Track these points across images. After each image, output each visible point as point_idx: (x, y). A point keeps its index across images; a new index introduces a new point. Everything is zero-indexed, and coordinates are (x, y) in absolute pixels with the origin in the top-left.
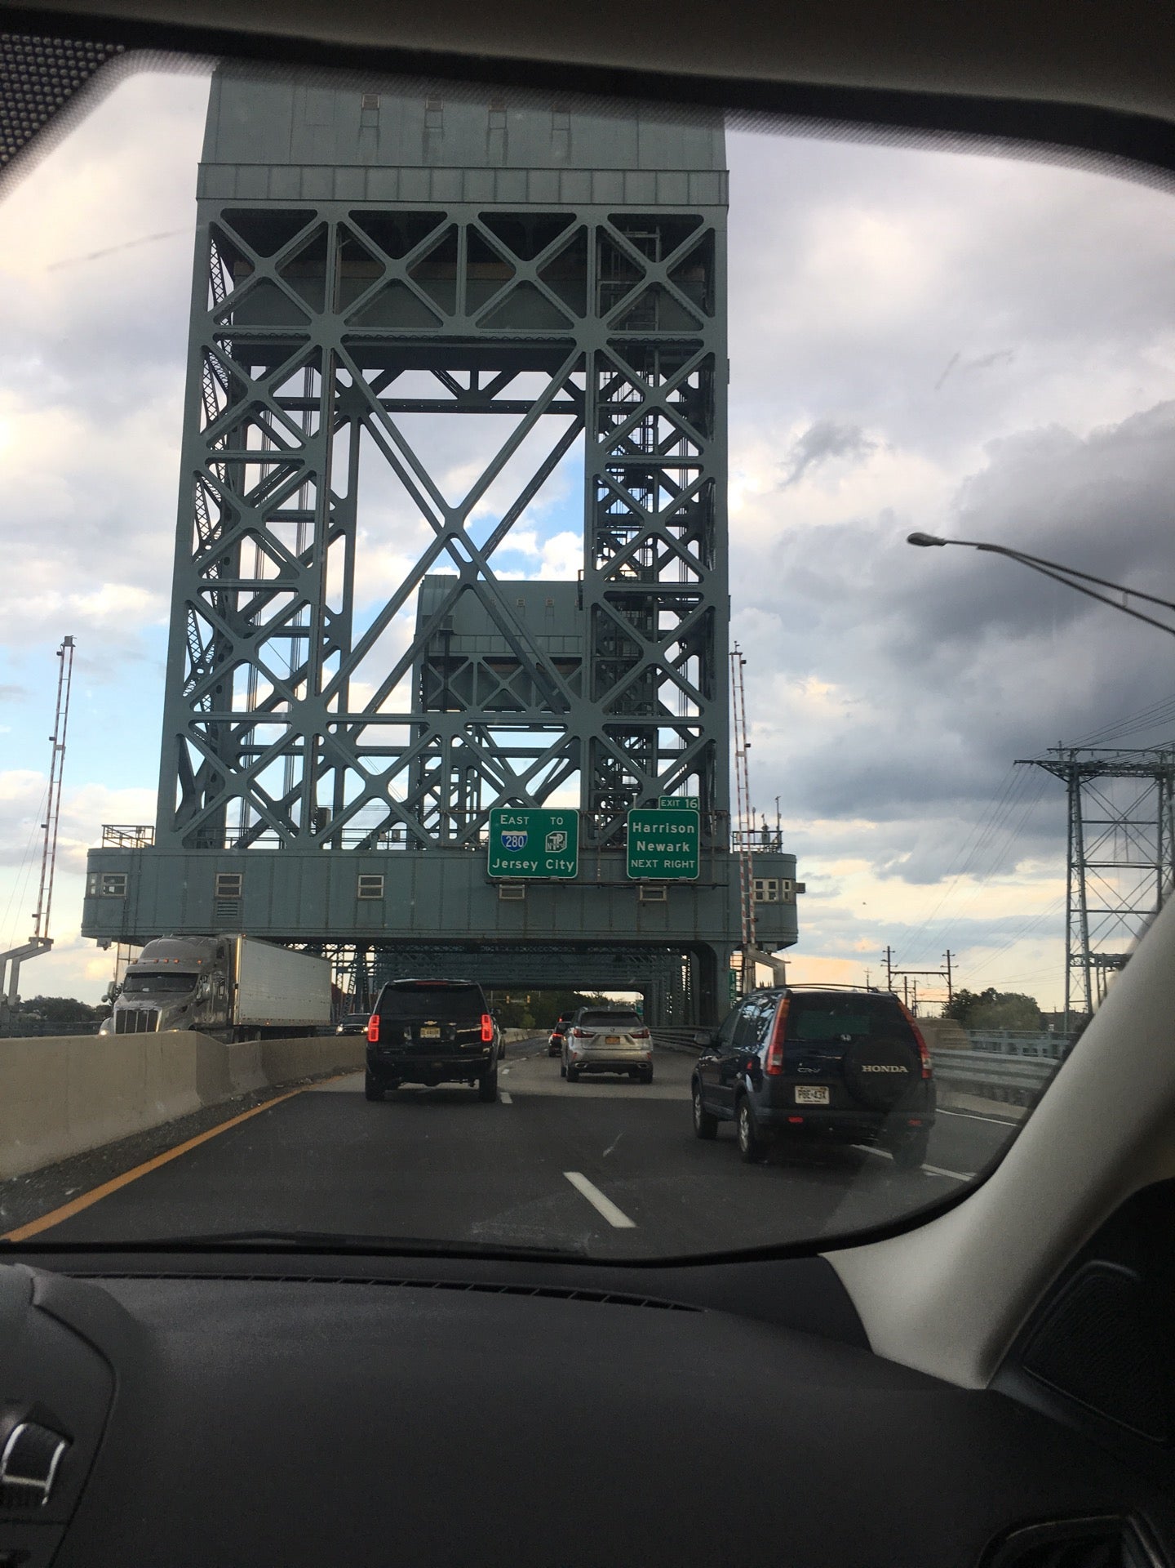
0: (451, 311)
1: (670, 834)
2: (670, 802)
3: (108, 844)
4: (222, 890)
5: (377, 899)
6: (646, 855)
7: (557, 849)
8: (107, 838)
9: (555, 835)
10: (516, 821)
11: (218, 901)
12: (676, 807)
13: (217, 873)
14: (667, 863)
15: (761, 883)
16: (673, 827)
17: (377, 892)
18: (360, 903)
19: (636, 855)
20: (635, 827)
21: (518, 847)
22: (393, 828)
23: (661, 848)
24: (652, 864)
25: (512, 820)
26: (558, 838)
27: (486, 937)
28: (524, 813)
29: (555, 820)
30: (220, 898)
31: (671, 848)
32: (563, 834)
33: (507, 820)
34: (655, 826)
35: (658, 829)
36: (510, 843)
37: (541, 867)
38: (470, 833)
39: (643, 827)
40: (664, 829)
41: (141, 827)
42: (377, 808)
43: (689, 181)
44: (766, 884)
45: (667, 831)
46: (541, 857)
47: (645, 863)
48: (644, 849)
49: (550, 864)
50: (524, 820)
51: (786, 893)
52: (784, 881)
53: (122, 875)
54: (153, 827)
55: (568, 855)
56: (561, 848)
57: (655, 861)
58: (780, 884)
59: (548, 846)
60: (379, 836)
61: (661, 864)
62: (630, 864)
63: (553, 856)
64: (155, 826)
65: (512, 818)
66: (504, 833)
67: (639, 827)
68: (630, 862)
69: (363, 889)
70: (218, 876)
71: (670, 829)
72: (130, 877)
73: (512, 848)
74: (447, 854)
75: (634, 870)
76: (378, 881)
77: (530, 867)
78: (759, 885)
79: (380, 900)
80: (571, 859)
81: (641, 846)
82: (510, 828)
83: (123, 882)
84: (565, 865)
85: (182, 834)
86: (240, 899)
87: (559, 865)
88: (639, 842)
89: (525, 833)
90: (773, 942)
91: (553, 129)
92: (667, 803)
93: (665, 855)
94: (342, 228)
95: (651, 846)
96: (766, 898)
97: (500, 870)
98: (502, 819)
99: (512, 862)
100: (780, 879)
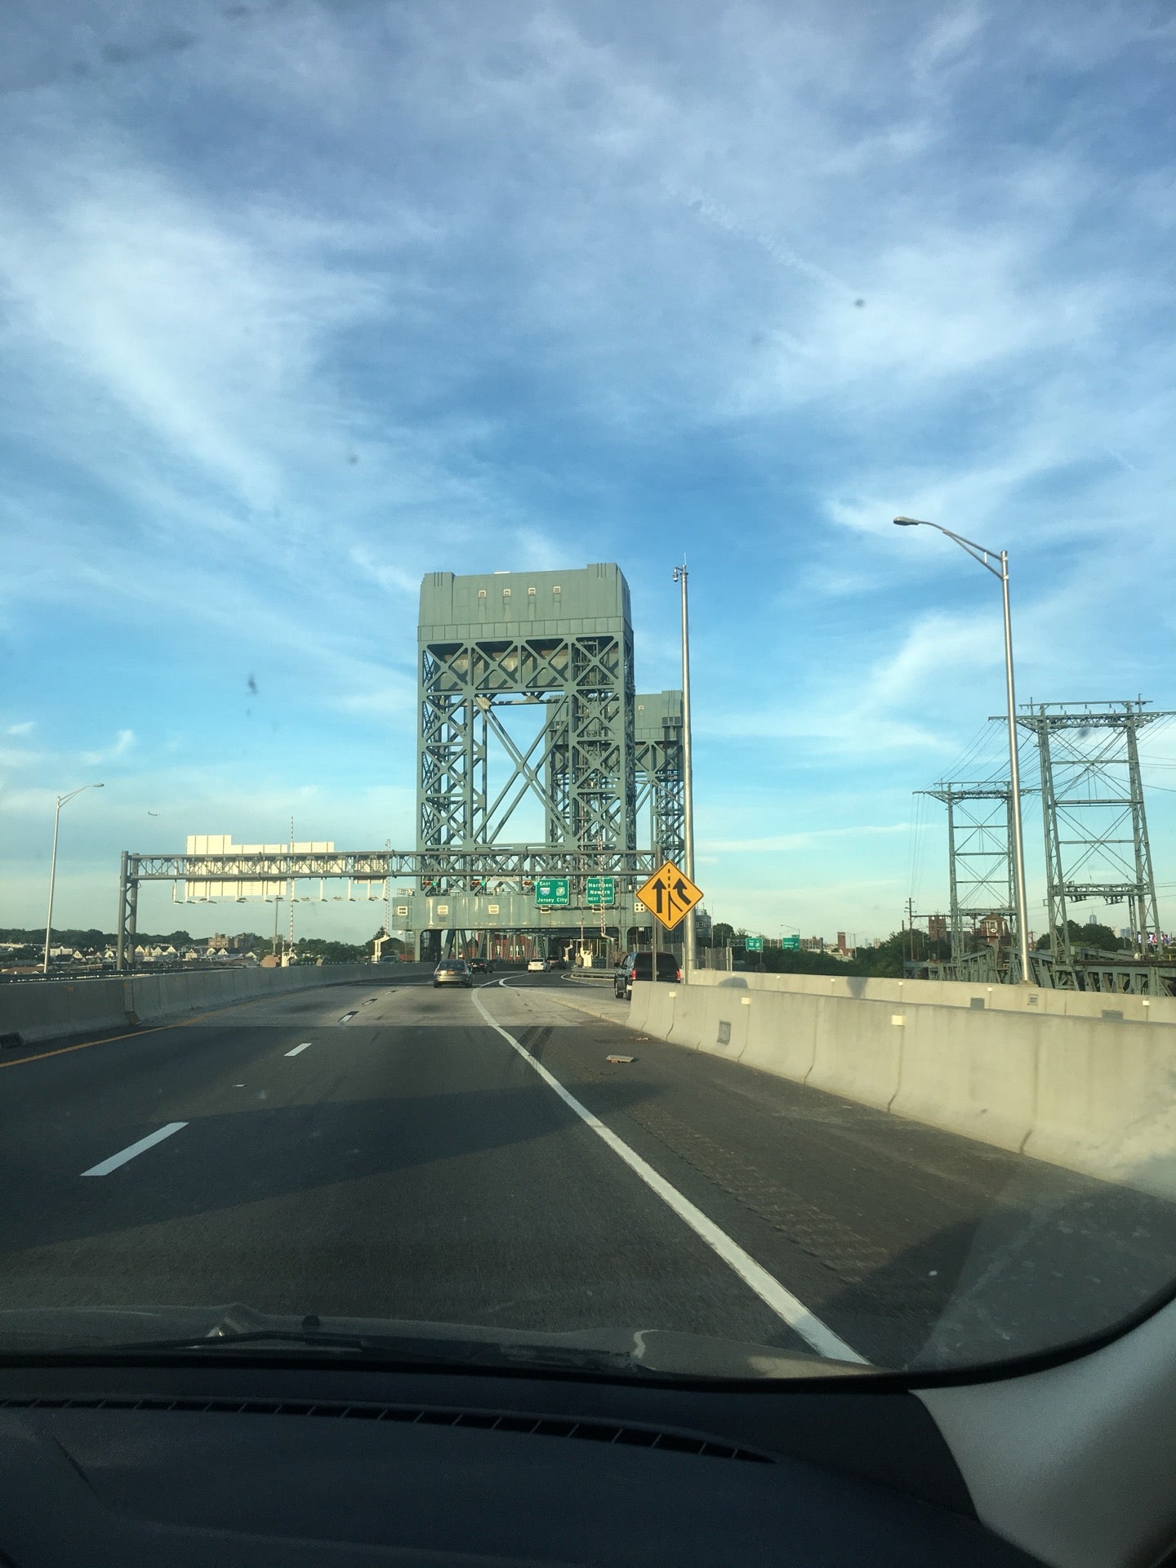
0: (516, 681)
1: (603, 887)
3: (400, 896)
6: (594, 895)
14: (601, 898)
17: (496, 911)
18: (490, 916)
19: (590, 895)
20: (590, 885)
23: (599, 893)
25: (544, 884)
26: (561, 890)
29: (560, 884)
31: (603, 893)
32: (563, 889)
34: (597, 885)
37: (555, 901)
39: (593, 885)
40: (600, 886)
43: (608, 622)
46: (555, 897)
47: (593, 899)
49: (558, 900)
50: (549, 884)
53: (405, 907)
55: (564, 896)
56: (562, 894)
57: (597, 898)
59: (557, 893)
63: (559, 897)
68: (588, 898)
69: (491, 911)
72: (408, 908)
73: (544, 894)
75: (589, 901)
77: (551, 901)
80: (566, 898)
82: (543, 887)
83: (405, 910)
85: (425, 891)
86: (447, 915)
87: (562, 900)
88: (591, 891)
89: (549, 889)
91: (554, 601)
93: (601, 895)
94: (473, 649)
95: (596, 892)
97: (540, 903)
98: (541, 884)
99: (544, 900)
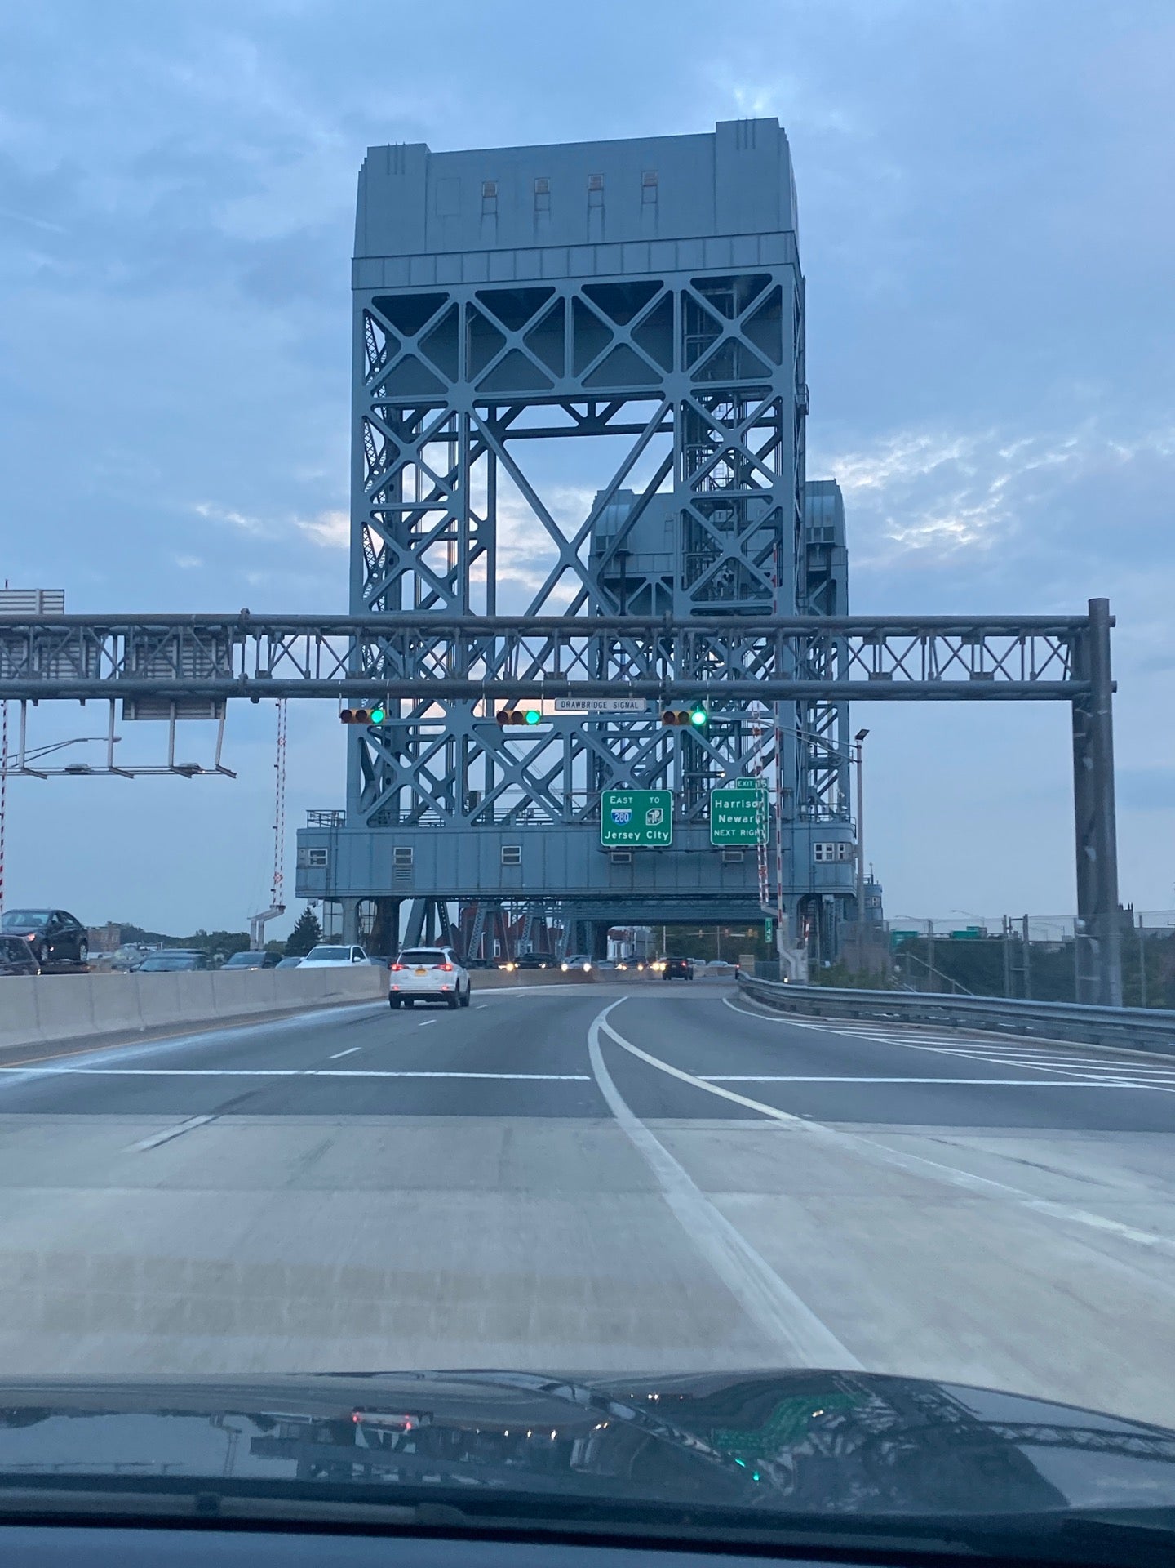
0: (561, 375)
1: (745, 808)
2: (744, 783)
3: (312, 825)
4: (398, 860)
5: (515, 865)
6: (726, 826)
7: (655, 823)
8: (311, 820)
9: (653, 811)
10: (622, 800)
11: (397, 869)
12: (749, 787)
13: (394, 847)
14: (743, 832)
15: (820, 846)
16: (747, 803)
17: (517, 859)
18: (504, 868)
19: (719, 826)
20: (717, 804)
21: (624, 822)
22: (528, 807)
23: (738, 819)
24: (731, 833)
25: (619, 800)
26: (656, 814)
27: (602, 893)
28: (627, 795)
29: (653, 800)
30: (396, 866)
31: (745, 820)
32: (660, 811)
33: (615, 800)
34: (732, 803)
35: (735, 804)
36: (618, 819)
37: (643, 837)
38: (588, 811)
39: (723, 804)
40: (740, 805)
41: (335, 811)
42: (516, 791)
43: (759, 242)
44: (824, 847)
45: (743, 806)
46: (643, 829)
47: (725, 833)
48: (724, 821)
49: (650, 835)
50: (628, 800)
51: (841, 855)
52: (839, 845)
53: (323, 849)
54: (344, 811)
55: (663, 827)
56: (658, 822)
57: (733, 831)
58: (836, 847)
59: (648, 820)
60: (517, 815)
61: (738, 832)
62: (713, 835)
63: (652, 828)
64: (345, 809)
65: (619, 799)
66: (613, 811)
67: (720, 803)
68: (713, 832)
69: (505, 858)
70: (395, 849)
71: (745, 805)
72: (330, 851)
73: (620, 822)
74: (569, 828)
75: (716, 838)
76: (517, 851)
77: (634, 837)
78: (819, 848)
79: (519, 865)
80: (666, 830)
81: (722, 818)
82: (619, 806)
83: (324, 855)
84: (662, 835)
85: (367, 815)
86: (412, 866)
87: (657, 835)
88: (720, 816)
89: (630, 810)
90: (831, 894)
91: (643, 203)
92: (742, 784)
93: (741, 825)
94: (470, 307)
95: (730, 819)
96: (824, 858)
97: (611, 840)
98: (612, 800)
99: (620, 834)
100: (836, 843)
